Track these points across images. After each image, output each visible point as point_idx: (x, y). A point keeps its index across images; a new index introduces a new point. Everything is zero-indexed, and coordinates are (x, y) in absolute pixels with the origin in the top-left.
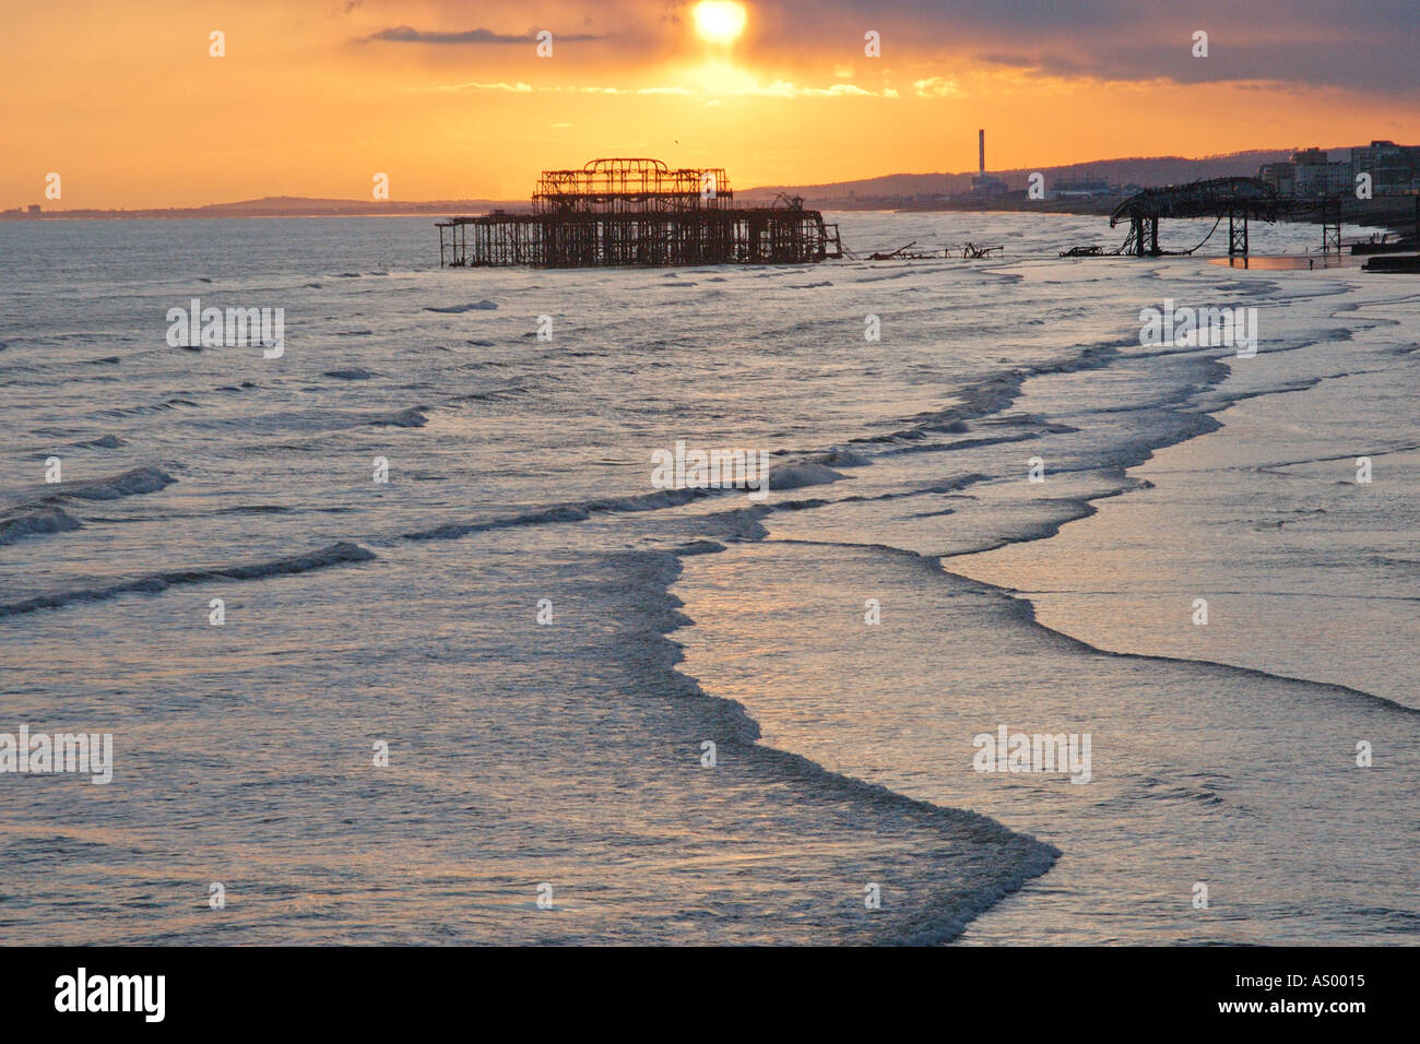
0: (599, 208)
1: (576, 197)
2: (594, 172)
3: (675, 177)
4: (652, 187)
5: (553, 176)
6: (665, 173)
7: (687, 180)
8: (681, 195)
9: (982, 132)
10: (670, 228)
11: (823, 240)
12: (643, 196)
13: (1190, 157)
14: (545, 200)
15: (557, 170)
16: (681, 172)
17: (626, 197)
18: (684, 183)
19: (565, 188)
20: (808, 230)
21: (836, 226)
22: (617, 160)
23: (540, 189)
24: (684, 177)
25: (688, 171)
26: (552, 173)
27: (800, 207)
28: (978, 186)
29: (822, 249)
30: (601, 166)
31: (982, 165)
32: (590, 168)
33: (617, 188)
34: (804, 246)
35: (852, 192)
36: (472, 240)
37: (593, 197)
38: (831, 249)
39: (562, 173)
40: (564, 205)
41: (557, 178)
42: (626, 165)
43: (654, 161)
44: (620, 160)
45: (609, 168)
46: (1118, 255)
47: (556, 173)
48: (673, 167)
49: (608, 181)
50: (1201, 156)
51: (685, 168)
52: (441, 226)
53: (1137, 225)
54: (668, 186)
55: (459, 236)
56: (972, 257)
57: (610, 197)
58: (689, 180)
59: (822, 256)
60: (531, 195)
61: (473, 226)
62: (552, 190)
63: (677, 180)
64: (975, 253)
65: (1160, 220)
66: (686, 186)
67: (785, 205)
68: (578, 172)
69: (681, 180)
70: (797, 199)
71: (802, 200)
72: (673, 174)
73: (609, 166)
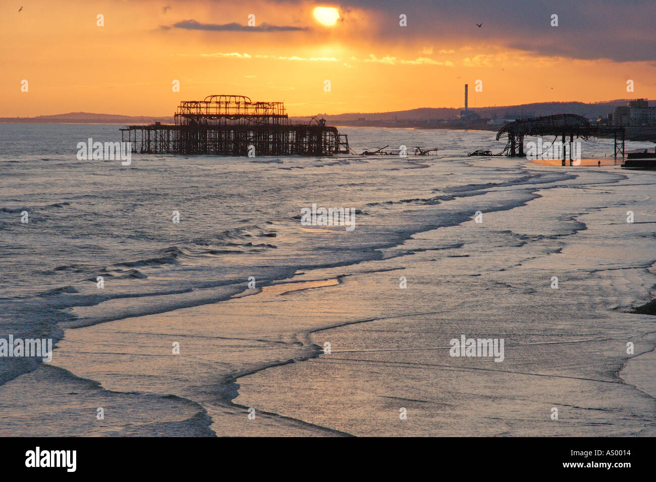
0: (213, 122)
1: (199, 116)
2: (210, 102)
3: (255, 106)
4: (242, 111)
5: (186, 104)
6: (250, 104)
7: (261, 108)
8: (258, 116)
9: (466, 86)
10: (252, 135)
11: (338, 143)
12: (237, 116)
13: (586, 102)
14: (183, 118)
15: (189, 101)
16: (258, 103)
17: (227, 116)
18: (260, 109)
19: (194, 111)
20: (329, 137)
21: (346, 136)
22: (223, 96)
23: (179, 111)
24: (260, 106)
25: (263, 103)
26: (186, 102)
27: (324, 124)
28: (463, 115)
29: (337, 148)
30: (214, 99)
31: (466, 104)
32: (208, 100)
33: (223, 111)
34: (328, 146)
35: (396, 117)
36: (140, 139)
37: (210, 116)
38: (342, 149)
39: (192, 102)
40: (193, 120)
41: (189, 105)
42: (228, 99)
43: (243, 97)
44: (225, 96)
45: (218, 100)
46: (501, 155)
47: (188, 102)
48: (254, 101)
49: (217, 108)
50: (593, 102)
51: (260, 101)
52: (123, 130)
53: (511, 138)
54: (251, 111)
55: (132, 136)
56: (420, 155)
57: (219, 116)
58: (264, 108)
59: (337, 151)
60: (174, 114)
61: (140, 131)
62: (186, 112)
63: (256, 108)
64: (421, 152)
65: (525, 136)
66: (261, 111)
67: (316, 124)
68: (201, 102)
69: (258, 108)
70: (322, 120)
71: (325, 121)
72: (254, 104)
73: (218, 99)
